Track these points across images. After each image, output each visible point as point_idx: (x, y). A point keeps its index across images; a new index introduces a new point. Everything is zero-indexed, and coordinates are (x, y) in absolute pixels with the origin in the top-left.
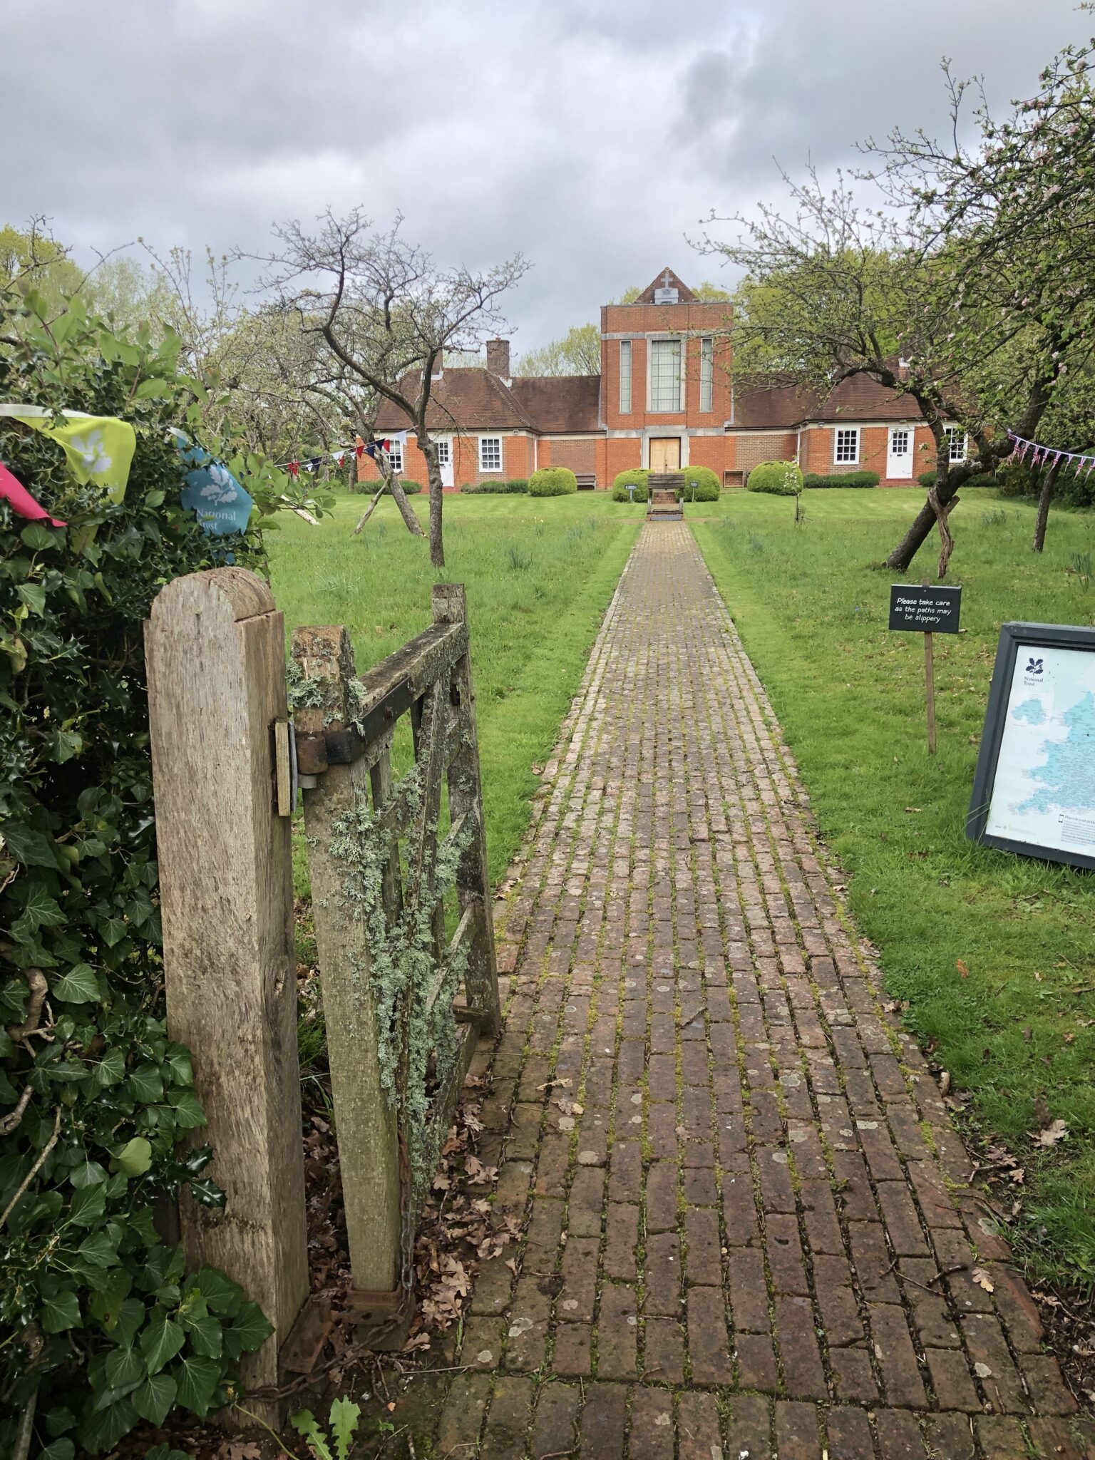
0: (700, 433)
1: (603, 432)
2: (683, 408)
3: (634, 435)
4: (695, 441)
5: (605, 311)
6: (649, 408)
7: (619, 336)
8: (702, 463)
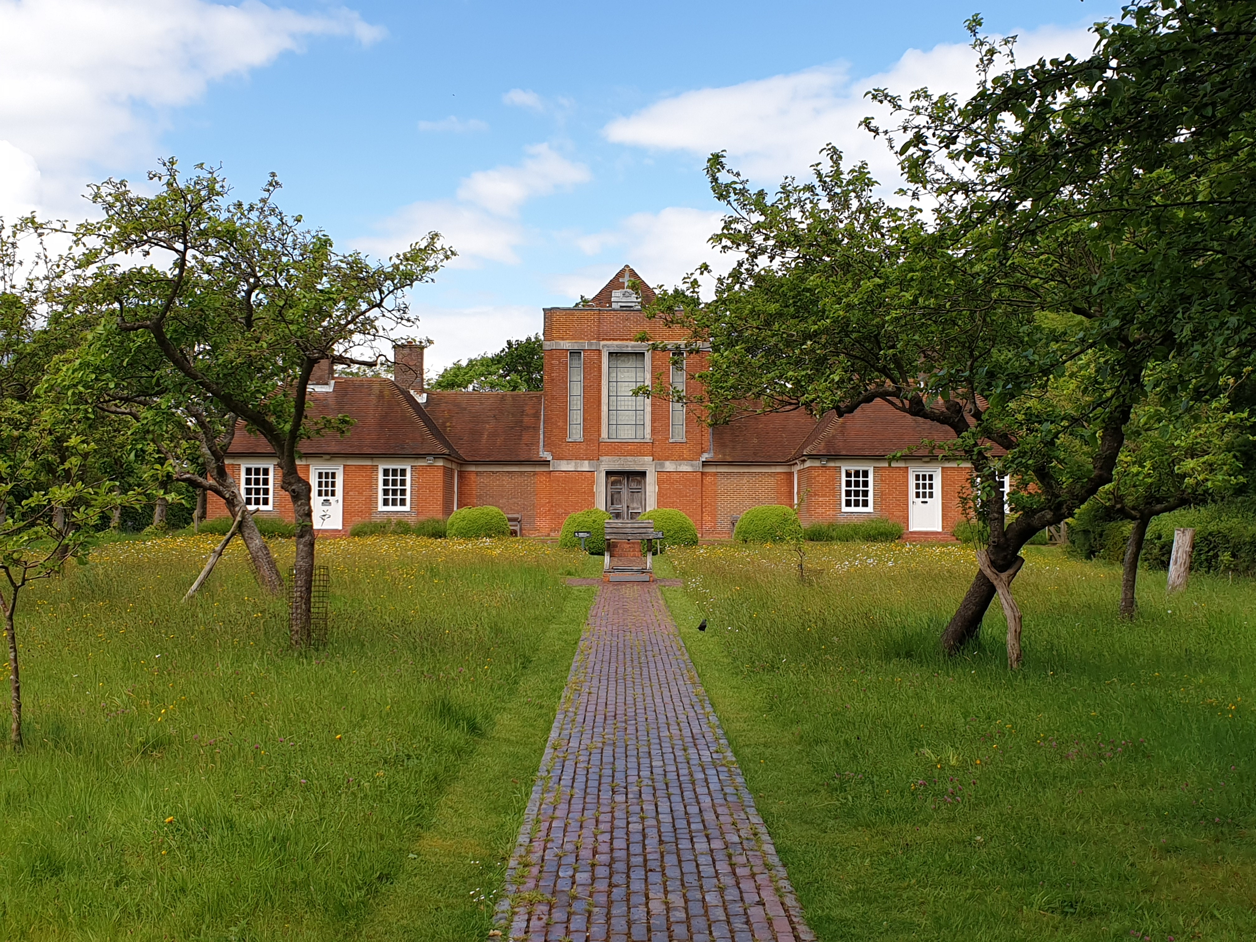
0: (669, 466)
1: (546, 463)
2: (648, 436)
3: (585, 466)
4: (664, 478)
5: (549, 313)
6: (604, 435)
7: (566, 345)
8: (672, 505)
